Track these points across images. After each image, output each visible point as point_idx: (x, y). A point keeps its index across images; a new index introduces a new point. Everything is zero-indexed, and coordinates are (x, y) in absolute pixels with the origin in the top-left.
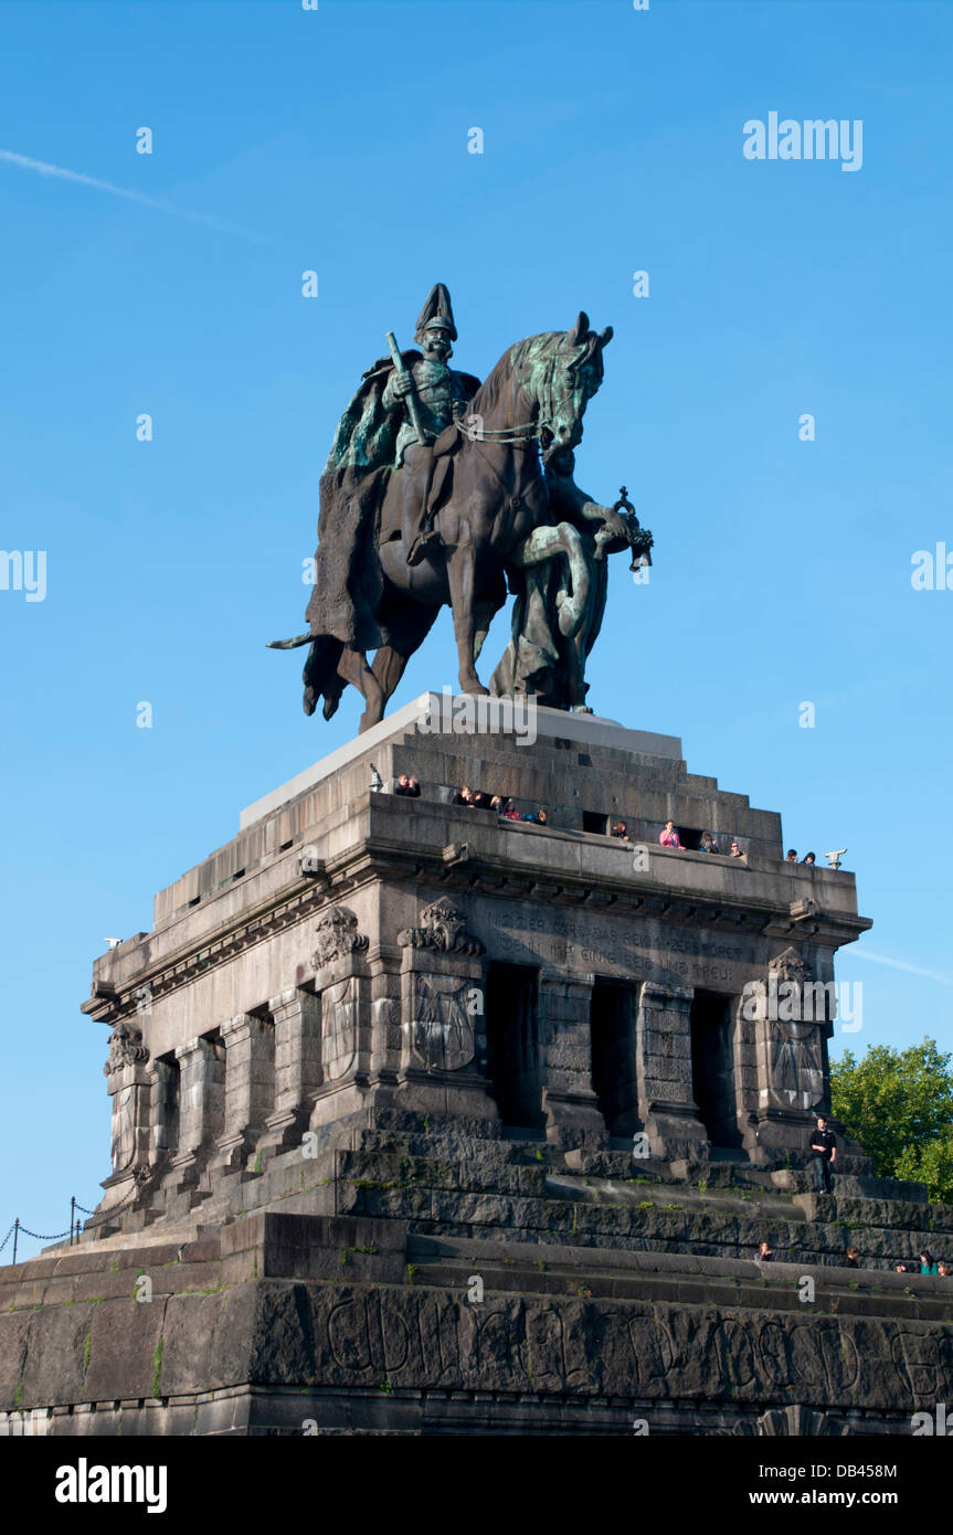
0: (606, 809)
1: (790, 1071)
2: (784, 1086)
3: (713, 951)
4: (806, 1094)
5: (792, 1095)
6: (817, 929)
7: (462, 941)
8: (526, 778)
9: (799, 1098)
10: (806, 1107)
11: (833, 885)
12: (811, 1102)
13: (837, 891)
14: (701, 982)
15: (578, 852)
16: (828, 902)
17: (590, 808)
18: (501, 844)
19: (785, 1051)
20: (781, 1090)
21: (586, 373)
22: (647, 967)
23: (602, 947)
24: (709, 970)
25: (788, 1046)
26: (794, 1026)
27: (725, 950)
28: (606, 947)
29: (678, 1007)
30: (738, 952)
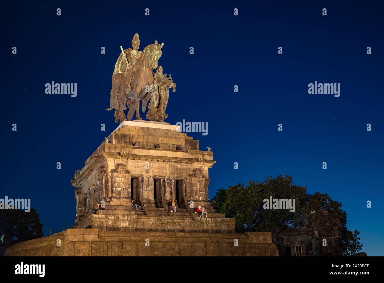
0: (160, 142)
1: (197, 193)
2: (196, 195)
3: (181, 169)
4: (200, 197)
5: (197, 197)
7: (124, 171)
8: (142, 137)
9: (199, 198)
11: (207, 155)
12: (202, 199)
14: (178, 176)
15: (150, 152)
16: (206, 158)
17: (156, 142)
18: (133, 152)
19: (196, 189)
20: (195, 197)
21: (158, 53)
22: (166, 174)
23: (156, 170)
24: (180, 173)
25: (197, 188)
26: (198, 183)
27: (184, 169)
28: (157, 170)
29: (173, 181)
30: (187, 169)
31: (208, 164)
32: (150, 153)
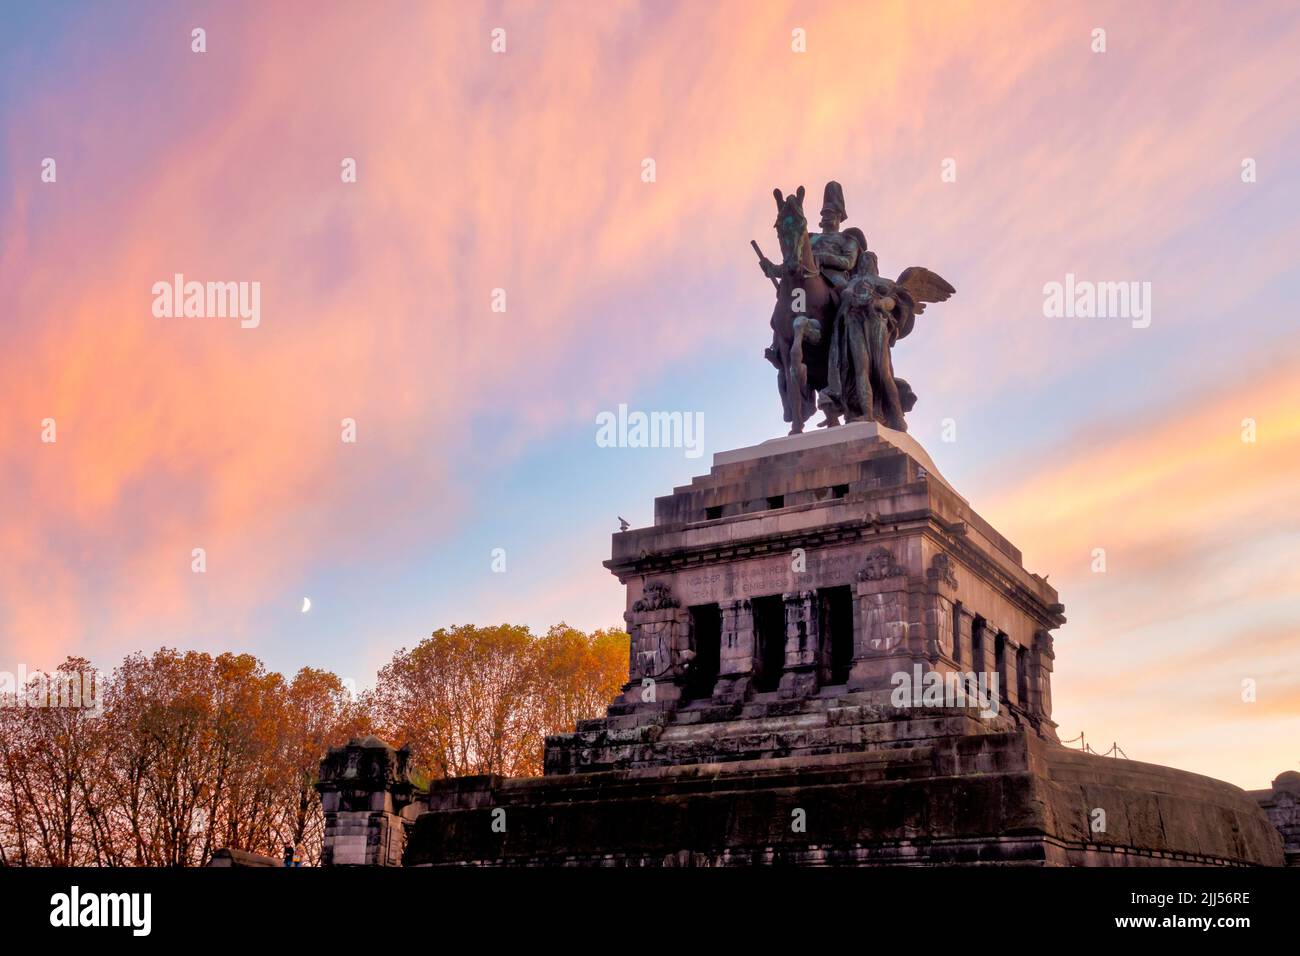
1: (877, 627)
2: (873, 636)
3: (831, 562)
4: (888, 640)
5: (878, 642)
6: (896, 528)
7: (657, 602)
8: (731, 490)
9: (884, 643)
10: (888, 647)
11: (909, 495)
12: (891, 645)
13: (911, 498)
14: (821, 584)
17: (772, 494)
18: (683, 539)
19: (873, 615)
20: (869, 641)
21: (787, 223)
22: (785, 584)
23: (755, 581)
24: (827, 575)
25: (876, 611)
26: (880, 596)
27: (838, 559)
28: (759, 579)
29: (808, 604)
30: (848, 557)
31: (909, 526)
32: (729, 533)
